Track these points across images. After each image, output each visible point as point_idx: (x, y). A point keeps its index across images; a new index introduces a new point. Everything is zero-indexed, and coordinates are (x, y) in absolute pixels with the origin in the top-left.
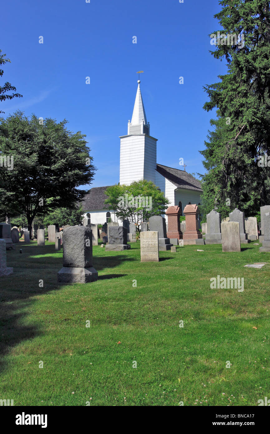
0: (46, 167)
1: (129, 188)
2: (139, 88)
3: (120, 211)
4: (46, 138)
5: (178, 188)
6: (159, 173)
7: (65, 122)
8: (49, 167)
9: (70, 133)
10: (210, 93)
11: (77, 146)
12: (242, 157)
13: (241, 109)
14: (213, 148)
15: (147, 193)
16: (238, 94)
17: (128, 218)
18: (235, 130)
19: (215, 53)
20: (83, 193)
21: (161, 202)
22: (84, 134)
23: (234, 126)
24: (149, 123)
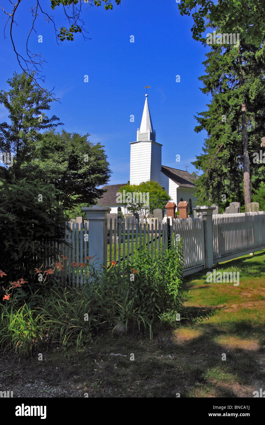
0: (74, 172)
1: (138, 187)
2: (146, 101)
3: (131, 206)
4: (74, 148)
5: (180, 187)
6: (163, 174)
7: (88, 135)
8: (76, 172)
9: (92, 144)
10: (198, 119)
11: (97, 155)
12: (221, 167)
13: (220, 133)
14: (201, 160)
15: (153, 191)
16: (218, 122)
17: (138, 211)
18: (216, 148)
19: (203, 89)
20: (101, 192)
21: (165, 198)
22: (103, 145)
23: (216, 145)
24: (155, 131)
